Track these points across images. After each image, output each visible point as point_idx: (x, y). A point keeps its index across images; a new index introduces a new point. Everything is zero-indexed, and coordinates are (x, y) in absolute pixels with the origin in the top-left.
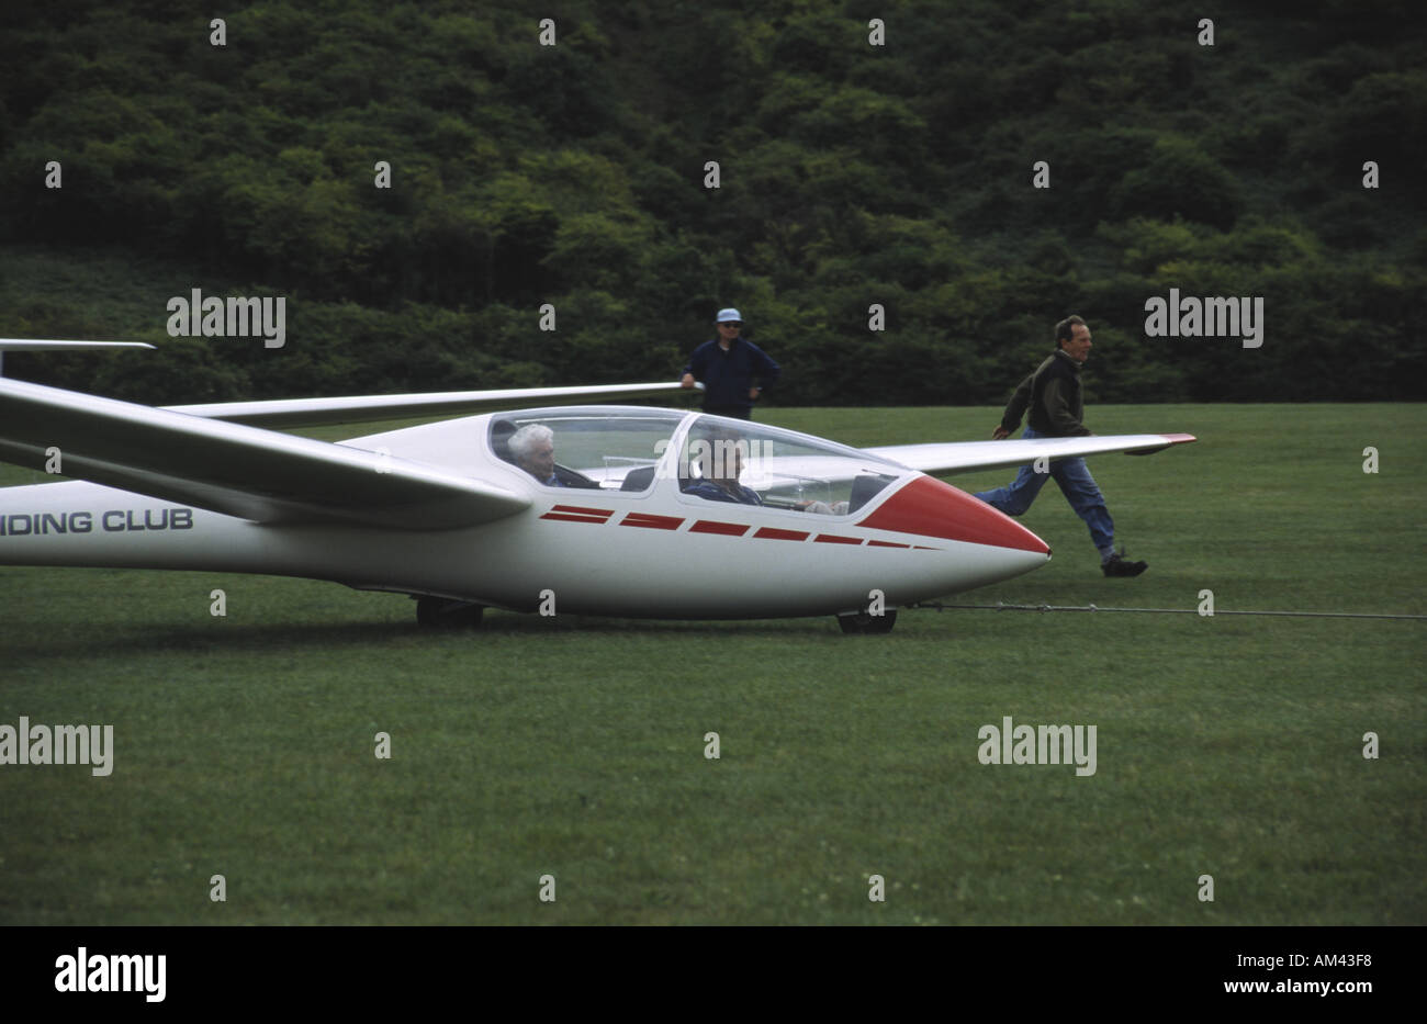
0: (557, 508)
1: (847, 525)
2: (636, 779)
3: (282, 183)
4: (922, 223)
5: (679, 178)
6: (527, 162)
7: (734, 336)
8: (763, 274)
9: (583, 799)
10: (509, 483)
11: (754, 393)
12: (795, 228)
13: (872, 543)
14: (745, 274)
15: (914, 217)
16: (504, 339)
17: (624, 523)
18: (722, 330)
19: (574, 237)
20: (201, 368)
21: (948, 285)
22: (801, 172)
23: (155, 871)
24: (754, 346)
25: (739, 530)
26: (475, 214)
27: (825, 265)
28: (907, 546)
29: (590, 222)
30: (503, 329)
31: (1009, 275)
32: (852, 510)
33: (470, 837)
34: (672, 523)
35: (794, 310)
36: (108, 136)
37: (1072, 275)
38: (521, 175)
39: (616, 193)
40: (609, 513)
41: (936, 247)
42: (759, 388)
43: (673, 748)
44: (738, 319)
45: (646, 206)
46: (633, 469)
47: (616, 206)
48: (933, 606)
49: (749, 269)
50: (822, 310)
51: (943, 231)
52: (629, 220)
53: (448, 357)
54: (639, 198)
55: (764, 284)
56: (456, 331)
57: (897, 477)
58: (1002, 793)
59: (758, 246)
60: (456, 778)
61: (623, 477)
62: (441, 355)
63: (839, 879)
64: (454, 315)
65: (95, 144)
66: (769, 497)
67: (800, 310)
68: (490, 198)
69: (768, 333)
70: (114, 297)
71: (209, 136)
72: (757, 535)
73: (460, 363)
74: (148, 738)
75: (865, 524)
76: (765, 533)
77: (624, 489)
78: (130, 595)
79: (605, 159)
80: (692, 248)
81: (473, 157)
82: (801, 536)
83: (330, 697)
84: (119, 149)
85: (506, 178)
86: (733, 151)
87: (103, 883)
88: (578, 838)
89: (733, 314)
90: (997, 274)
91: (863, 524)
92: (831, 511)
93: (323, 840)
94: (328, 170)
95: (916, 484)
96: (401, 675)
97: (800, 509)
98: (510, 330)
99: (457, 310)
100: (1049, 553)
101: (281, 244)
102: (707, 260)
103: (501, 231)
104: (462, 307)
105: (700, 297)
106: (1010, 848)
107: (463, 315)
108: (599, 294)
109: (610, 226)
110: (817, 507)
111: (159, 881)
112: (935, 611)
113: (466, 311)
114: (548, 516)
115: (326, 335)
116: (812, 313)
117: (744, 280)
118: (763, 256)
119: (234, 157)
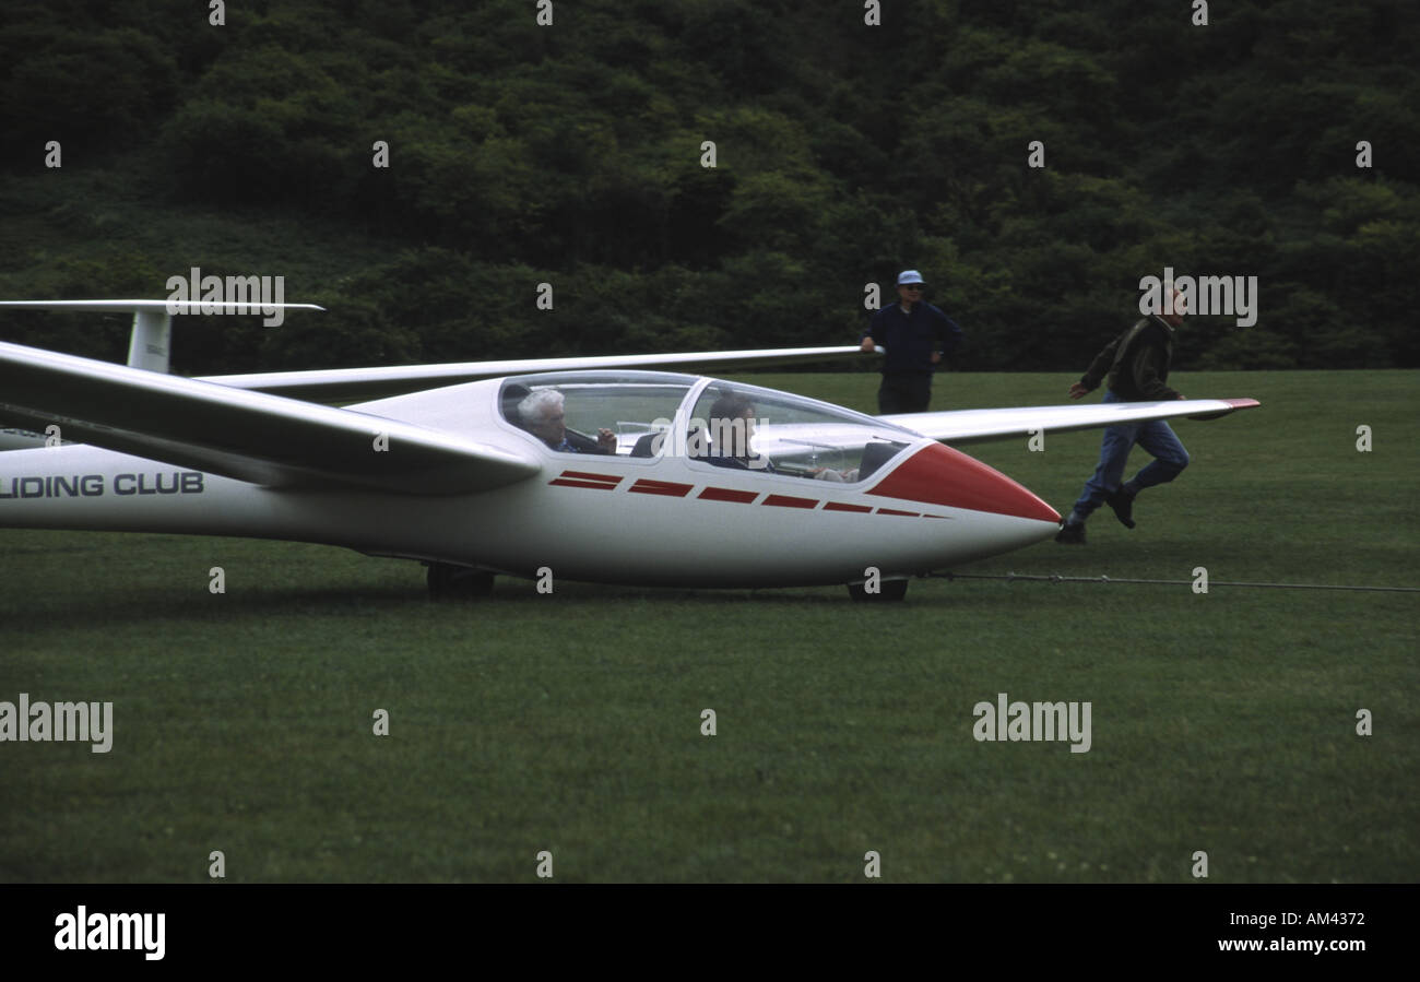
0: (566, 474)
1: (856, 493)
2: (814, 754)
3: (455, 141)
4: (1112, 182)
5: (859, 135)
6: (703, 119)
7: (917, 299)
8: (946, 235)
9: (759, 773)
10: (517, 448)
11: (936, 357)
12: (979, 187)
13: (882, 511)
14: (927, 235)
15: (1103, 176)
16: (677, 301)
17: (633, 489)
18: (904, 293)
19: (753, 196)
20: (372, 331)
21: (1137, 247)
22: (985, 129)
23: (325, 844)
24: (936, 309)
25: (747, 497)
26: (650, 172)
27: (1010, 226)
28: (917, 515)
29: (765, 180)
30: (678, 290)
31: (1203, 236)
32: (862, 477)
33: (644, 812)
34: (680, 490)
35: (977, 272)
36: (278, 93)
37: (1269, 237)
38: (698, 133)
39: (794, 152)
40: (618, 479)
41: (1126, 206)
42: (941, 353)
43: (852, 723)
44: (920, 281)
45: (824, 165)
46: (644, 434)
47: (794, 164)
48: (943, 576)
49: (930, 230)
50: (1005, 272)
51: (1134, 189)
52: (808, 179)
53: (622, 319)
54: (819, 156)
55: (947, 245)
56: (629, 293)
57: (908, 444)
58: (1194, 771)
59: (941, 206)
60: (629, 751)
61: (634, 443)
62: (614, 317)
63: (1024, 859)
64: (628, 277)
65: (266, 102)
66: (783, 464)
67: (984, 272)
68: (665, 156)
69: (950, 296)
70: (284, 257)
71: (382, 93)
72: (765, 503)
73: (634, 326)
74: (317, 708)
75: (873, 492)
76: (774, 500)
77: (633, 454)
78: (299, 562)
79: (784, 117)
80: (872, 208)
81: (648, 114)
82: (810, 504)
83: (501, 667)
84: (291, 107)
85: (682, 136)
86: (915, 108)
87: (272, 854)
88: (754, 813)
89: (916, 276)
90: (1190, 234)
91: (872, 492)
92: (841, 479)
93: (494, 814)
94: (500, 127)
95: (928, 451)
96: (573, 645)
97: (810, 476)
98: (686, 291)
99: (630, 271)
100: (1061, 522)
101: (453, 204)
102: (890, 221)
103: (677, 191)
104: (637, 268)
105: (880, 258)
106: (1203, 829)
107: (637, 276)
108: (776, 255)
109: (788, 185)
110: (827, 474)
111: (329, 854)
112: (945, 580)
113: (640, 272)
114: (557, 482)
115: (498, 297)
116: (997, 276)
117: (926, 241)
118: (945, 216)
119: (406, 114)
